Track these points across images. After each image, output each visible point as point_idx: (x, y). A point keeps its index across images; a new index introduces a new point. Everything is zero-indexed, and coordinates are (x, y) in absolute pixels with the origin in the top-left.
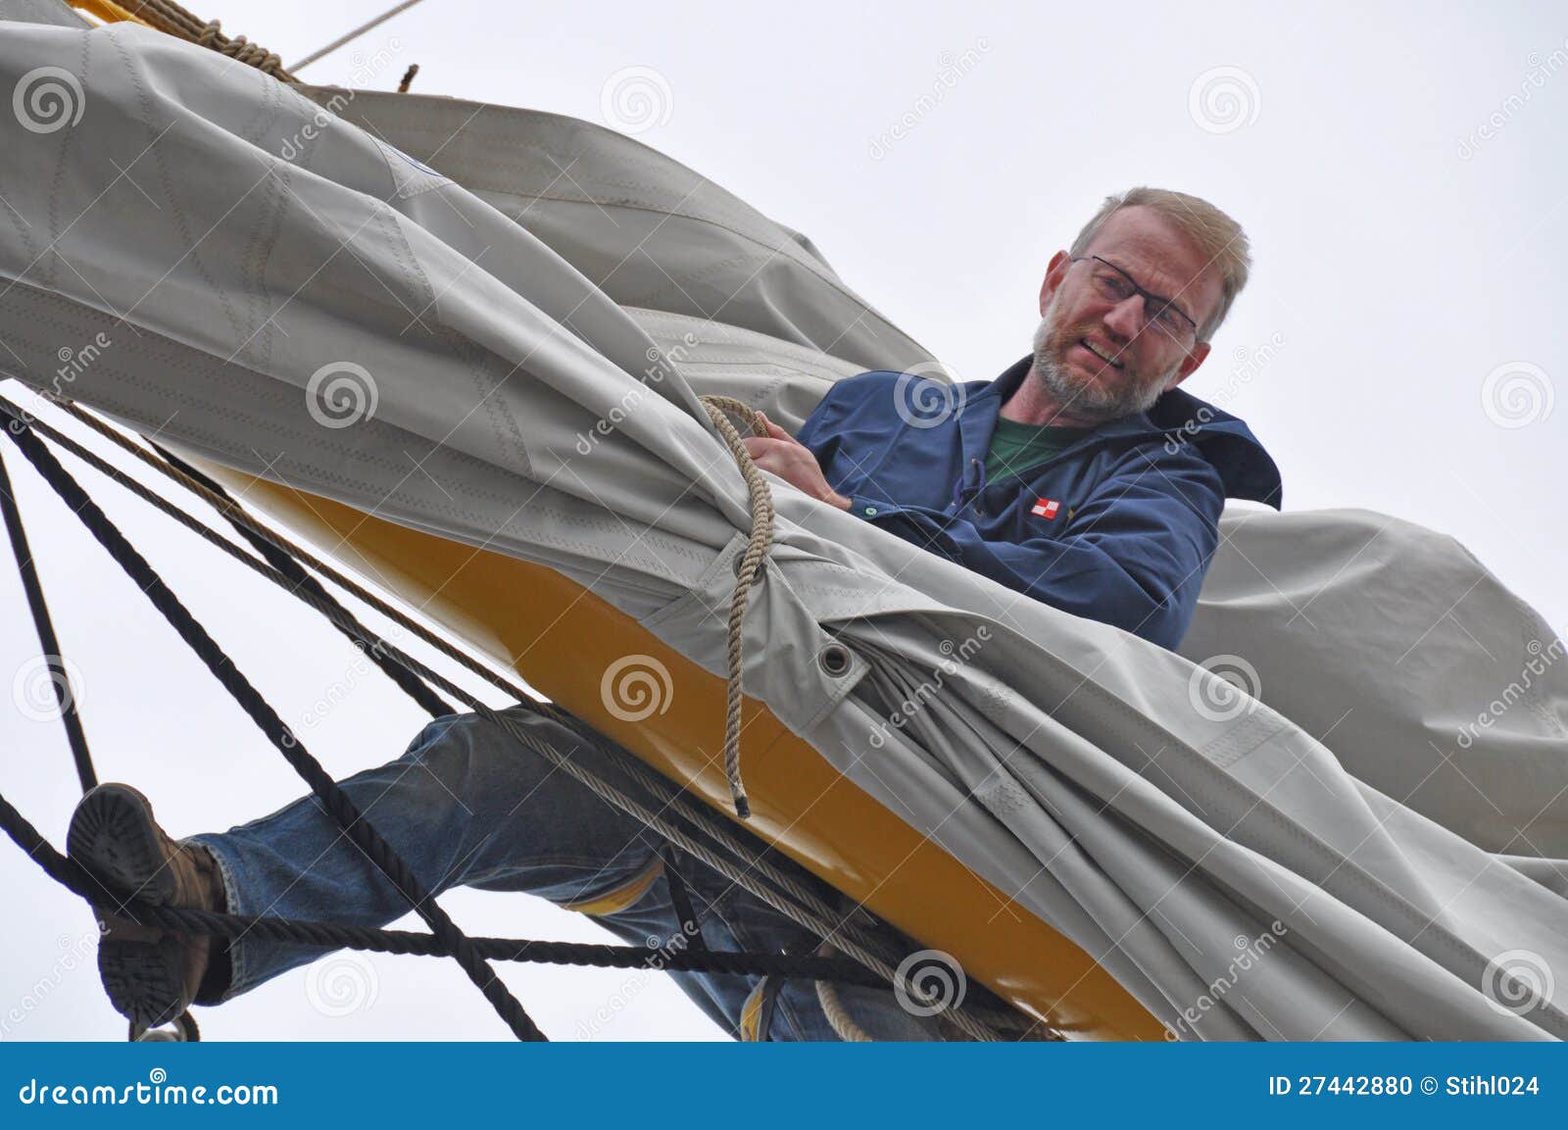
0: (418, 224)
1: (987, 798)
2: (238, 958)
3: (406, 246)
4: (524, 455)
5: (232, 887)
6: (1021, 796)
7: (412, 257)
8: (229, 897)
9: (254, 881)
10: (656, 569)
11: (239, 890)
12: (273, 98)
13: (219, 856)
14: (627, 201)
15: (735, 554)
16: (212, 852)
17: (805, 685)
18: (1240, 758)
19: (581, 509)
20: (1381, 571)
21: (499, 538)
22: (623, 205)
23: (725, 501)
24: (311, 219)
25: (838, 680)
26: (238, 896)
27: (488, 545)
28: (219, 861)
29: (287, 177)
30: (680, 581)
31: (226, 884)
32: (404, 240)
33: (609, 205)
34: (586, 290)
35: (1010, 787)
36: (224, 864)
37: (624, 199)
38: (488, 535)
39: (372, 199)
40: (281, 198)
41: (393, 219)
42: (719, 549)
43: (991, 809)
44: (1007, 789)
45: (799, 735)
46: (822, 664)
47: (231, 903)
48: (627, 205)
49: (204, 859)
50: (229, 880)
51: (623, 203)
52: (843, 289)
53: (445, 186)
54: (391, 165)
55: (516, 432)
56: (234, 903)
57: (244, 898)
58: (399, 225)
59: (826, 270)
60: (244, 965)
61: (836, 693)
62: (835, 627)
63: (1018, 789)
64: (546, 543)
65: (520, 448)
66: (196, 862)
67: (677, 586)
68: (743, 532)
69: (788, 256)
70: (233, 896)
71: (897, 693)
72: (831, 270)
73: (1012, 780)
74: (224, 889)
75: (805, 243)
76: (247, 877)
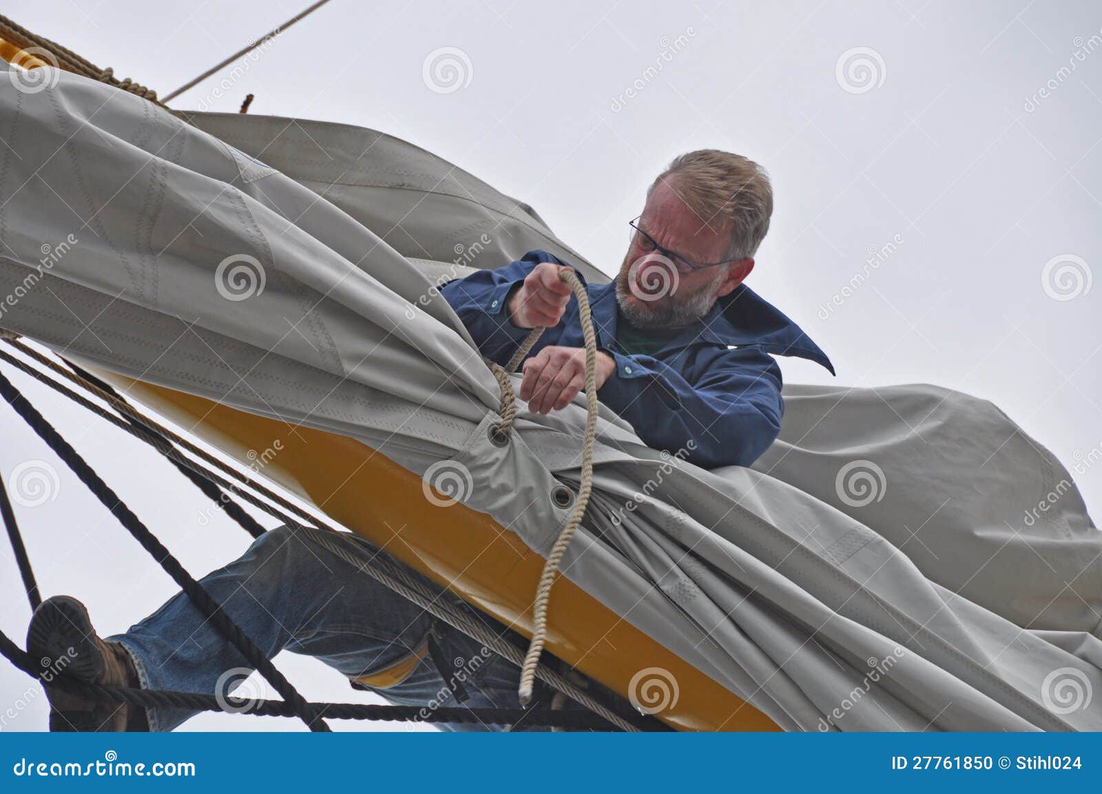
0: (257, 200)
1: (670, 592)
2: (152, 718)
3: (250, 216)
4: (339, 360)
5: (141, 668)
6: (694, 590)
7: (254, 224)
8: (140, 676)
9: (155, 662)
10: (434, 438)
11: (146, 670)
12: (152, 116)
13: (130, 649)
14: (403, 185)
15: (489, 425)
16: (124, 646)
17: (543, 514)
18: (845, 560)
19: (379, 397)
20: (941, 427)
21: (312, 417)
22: (400, 187)
23: (480, 389)
24: (182, 199)
25: (565, 511)
26: (146, 675)
27: (304, 423)
28: (130, 652)
29: (165, 170)
30: (451, 445)
31: (137, 667)
32: (248, 212)
33: (390, 187)
34: (373, 242)
35: (687, 584)
36: (133, 653)
37: (401, 184)
38: (302, 415)
39: (224, 184)
40: (161, 185)
41: (240, 198)
42: (477, 423)
43: (674, 599)
44: (684, 585)
45: (537, 552)
46: (553, 500)
47: (142, 680)
48: (404, 187)
49: (120, 650)
50: (139, 664)
51: (400, 186)
52: (556, 241)
53: (274, 174)
54: (237, 160)
55: (332, 344)
56: (144, 680)
57: (150, 675)
58: (245, 202)
59: (544, 229)
60: (157, 723)
61: (564, 519)
62: (561, 475)
63: (691, 584)
64: (356, 422)
65: (336, 356)
66: (116, 653)
67: (449, 449)
68: (494, 410)
69: (518, 220)
70: (143, 675)
71: (604, 519)
72: (549, 229)
73: (687, 579)
74: (136, 671)
75: (529, 210)
76: (151, 661)
